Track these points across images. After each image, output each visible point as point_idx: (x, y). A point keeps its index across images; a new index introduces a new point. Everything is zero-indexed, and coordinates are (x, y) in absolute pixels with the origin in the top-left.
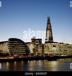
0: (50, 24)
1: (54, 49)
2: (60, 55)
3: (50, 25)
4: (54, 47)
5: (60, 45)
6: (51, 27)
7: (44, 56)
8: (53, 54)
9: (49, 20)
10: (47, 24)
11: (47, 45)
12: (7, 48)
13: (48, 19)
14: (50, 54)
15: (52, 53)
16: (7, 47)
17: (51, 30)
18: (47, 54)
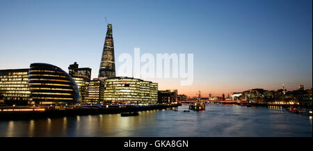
0: (112, 38)
1: (127, 91)
2: (138, 103)
3: (112, 42)
4: (127, 88)
5: (138, 83)
6: (112, 45)
7: (107, 106)
8: (123, 101)
9: (110, 31)
10: (107, 37)
11: (111, 83)
12: (19, 86)
13: (108, 28)
14: (116, 102)
15: (122, 99)
16: (20, 83)
17: (112, 51)
18: (111, 101)
